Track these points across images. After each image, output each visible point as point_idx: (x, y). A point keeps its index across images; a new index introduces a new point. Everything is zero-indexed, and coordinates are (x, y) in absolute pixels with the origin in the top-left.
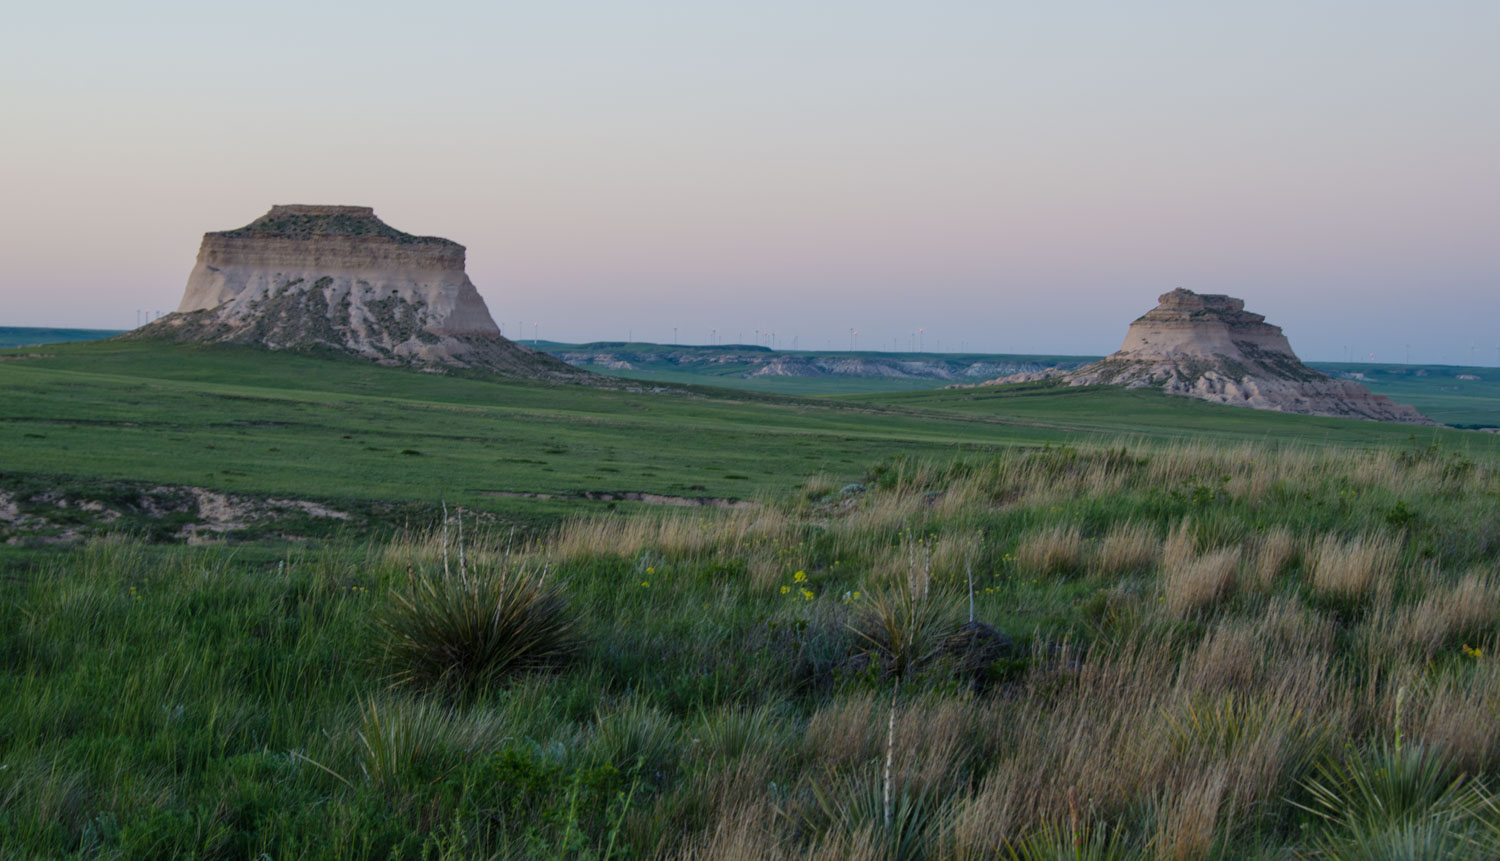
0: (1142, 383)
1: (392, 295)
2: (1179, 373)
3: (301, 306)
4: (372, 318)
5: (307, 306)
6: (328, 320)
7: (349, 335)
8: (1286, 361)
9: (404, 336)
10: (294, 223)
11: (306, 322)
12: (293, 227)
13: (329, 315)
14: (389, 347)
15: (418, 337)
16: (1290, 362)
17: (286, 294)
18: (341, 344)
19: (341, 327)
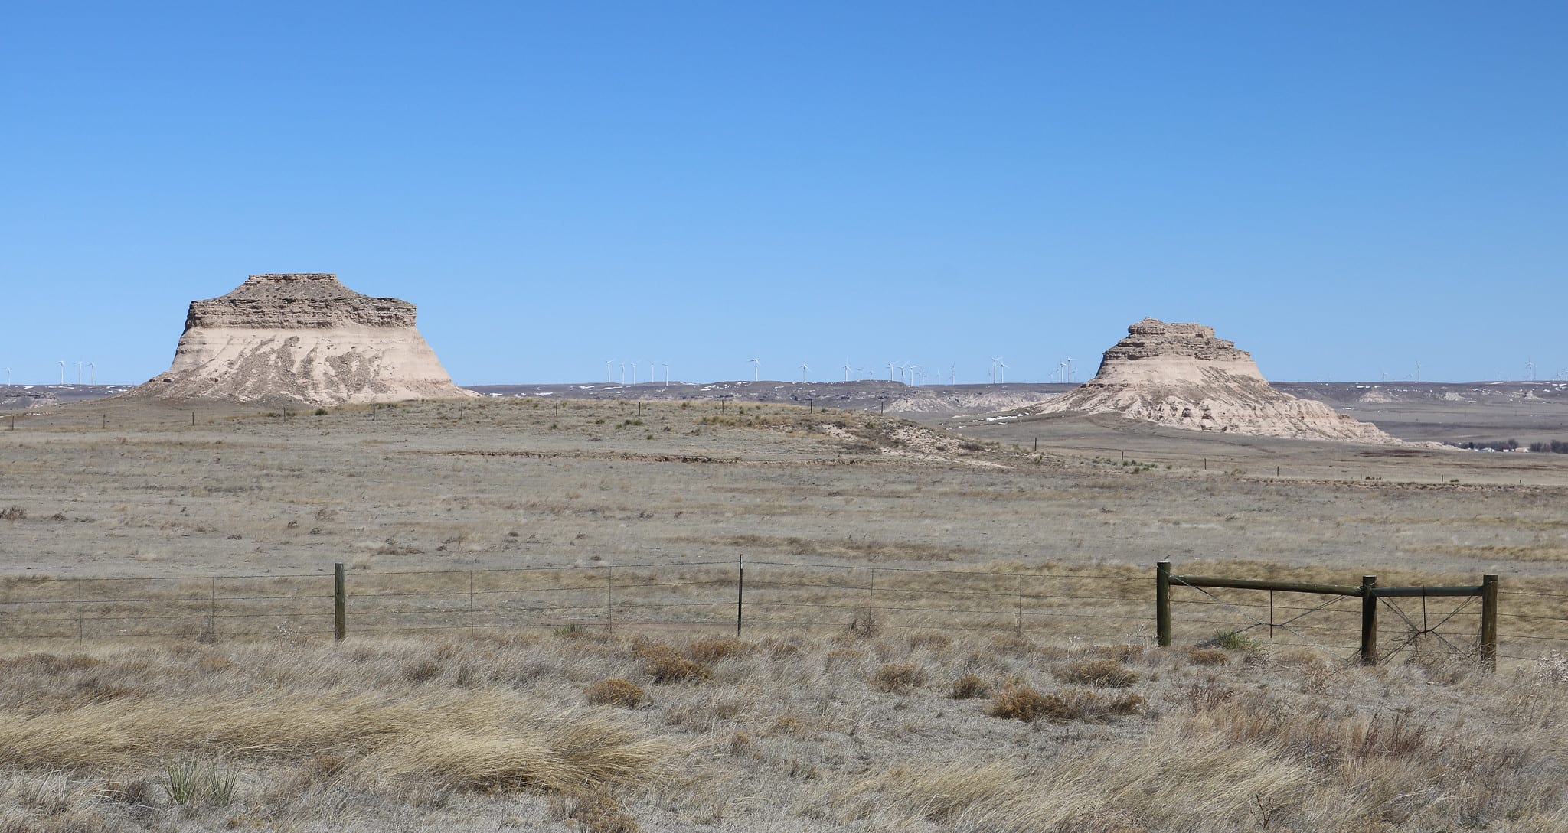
0: (1106, 409)
1: (350, 350)
2: (1143, 398)
3: (271, 363)
4: (332, 372)
5: (276, 363)
6: (293, 374)
7: (310, 387)
8: (1252, 384)
9: (359, 387)
10: (267, 290)
11: (274, 377)
12: (266, 294)
13: (294, 370)
14: (345, 397)
15: (371, 387)
16: (1256, 385)
17: (258, 353)
18: (303, 395)
19: (304, 380)
